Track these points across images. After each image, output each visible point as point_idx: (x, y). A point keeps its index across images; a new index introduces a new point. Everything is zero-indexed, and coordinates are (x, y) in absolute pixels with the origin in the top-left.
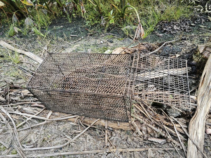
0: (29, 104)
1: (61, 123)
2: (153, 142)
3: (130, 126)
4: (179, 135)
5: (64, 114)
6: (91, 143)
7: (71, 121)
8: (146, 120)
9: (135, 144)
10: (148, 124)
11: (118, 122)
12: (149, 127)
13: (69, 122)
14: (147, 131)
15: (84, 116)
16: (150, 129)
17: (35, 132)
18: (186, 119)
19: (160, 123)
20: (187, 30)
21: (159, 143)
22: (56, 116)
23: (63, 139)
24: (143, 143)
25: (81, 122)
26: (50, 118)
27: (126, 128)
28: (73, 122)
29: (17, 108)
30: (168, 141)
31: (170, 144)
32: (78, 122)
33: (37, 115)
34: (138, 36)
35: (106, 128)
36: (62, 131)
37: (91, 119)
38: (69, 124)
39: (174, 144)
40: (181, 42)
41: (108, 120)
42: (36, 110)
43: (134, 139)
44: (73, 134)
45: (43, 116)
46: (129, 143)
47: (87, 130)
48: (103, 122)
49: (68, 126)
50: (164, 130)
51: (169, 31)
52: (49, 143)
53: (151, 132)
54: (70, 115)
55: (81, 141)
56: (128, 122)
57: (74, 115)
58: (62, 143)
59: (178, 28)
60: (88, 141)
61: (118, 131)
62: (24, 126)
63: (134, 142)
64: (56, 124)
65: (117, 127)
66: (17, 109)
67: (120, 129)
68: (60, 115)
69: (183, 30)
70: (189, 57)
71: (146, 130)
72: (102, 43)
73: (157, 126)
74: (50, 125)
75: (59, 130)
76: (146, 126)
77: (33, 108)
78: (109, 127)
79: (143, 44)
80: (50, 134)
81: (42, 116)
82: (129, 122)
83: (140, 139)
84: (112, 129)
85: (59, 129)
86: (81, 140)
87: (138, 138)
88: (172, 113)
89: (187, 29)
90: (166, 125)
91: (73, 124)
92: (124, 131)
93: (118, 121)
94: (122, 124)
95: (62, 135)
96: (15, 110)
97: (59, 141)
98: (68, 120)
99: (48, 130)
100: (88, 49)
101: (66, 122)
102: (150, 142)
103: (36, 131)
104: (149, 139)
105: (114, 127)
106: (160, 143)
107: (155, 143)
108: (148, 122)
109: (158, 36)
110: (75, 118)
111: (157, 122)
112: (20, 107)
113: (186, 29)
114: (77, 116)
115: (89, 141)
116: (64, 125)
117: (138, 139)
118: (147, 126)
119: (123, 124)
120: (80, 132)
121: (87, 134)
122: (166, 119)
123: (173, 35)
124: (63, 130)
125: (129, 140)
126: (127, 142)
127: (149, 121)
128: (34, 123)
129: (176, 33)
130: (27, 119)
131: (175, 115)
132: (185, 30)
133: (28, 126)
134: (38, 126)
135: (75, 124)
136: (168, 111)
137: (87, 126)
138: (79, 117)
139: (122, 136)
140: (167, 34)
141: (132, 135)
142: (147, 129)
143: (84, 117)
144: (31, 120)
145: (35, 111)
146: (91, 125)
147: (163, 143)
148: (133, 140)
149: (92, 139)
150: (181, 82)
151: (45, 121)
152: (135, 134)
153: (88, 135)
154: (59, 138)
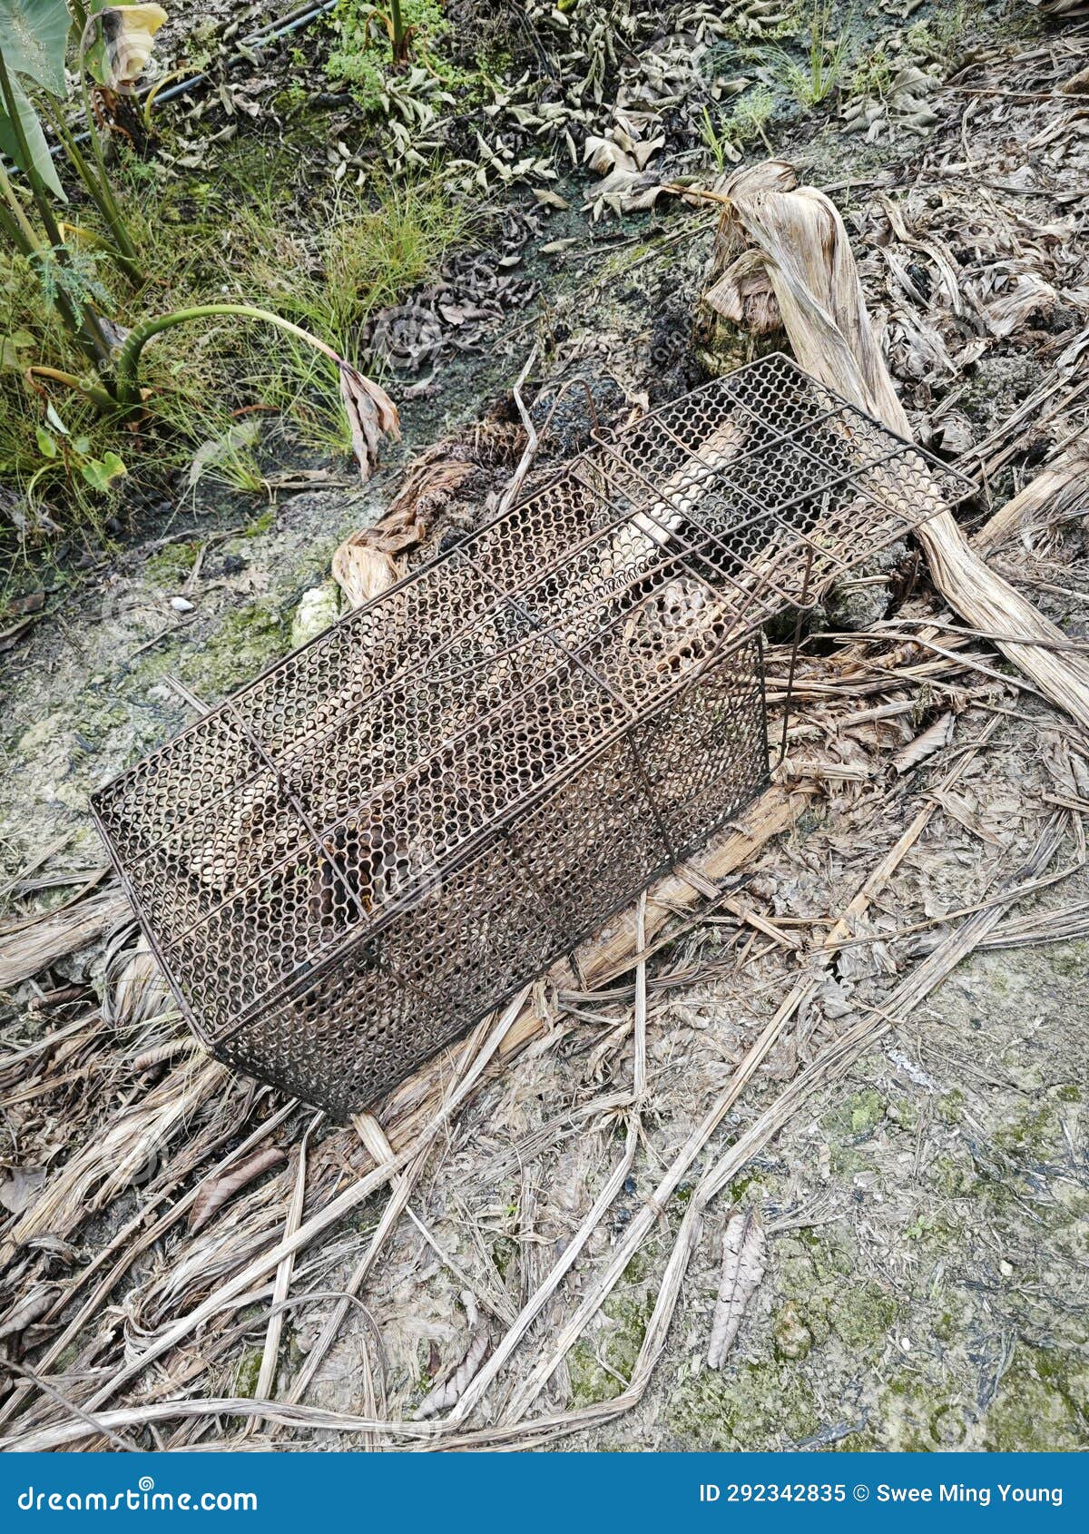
0: (161, 1240)
1: (485, 1105)
2: (917, 763)
3: (788, 792)
4: (965, 659)
5: (451, 1053)
6: (722, 1011)
7: (524, 1046)
8: (819, 713)
9: (875, 832)
10: (842, 721)
11: (731, 824)
12: (857, 725)
13: (521, 1059)
14: (865, 747)
15: (560, 957)
16: (864, 729)
17: (405, 1291)
18: (915, 599)
19: (873, 678)
20: (514, 294)
21: (939, 748)
22: (419, 1107)
23: (586, 1148)
24: (892, 804)
25: (579, 989)
26: (397, 1144)
27: (783, 812)
28: (539, 1033)
29: (119, 1330)
30: (960, 710)
31: (975, 715)
32: (563, 1007)
33: (303, 1221)
34: (373, 439)
35: (712, 892)
36: (537, 1124)
37: (606, 933)
38: (529, 1066)
39: (984, 699)
40: (563, 357)
41: (683, 858)
42: (256, 1208)
43: (853, 823)
44: (606, 1075)
45: (346, 1188)
46: (855, 853)
47: (649, 991)
48: (675, 891)
49: (532, 1077)
50: (909, 686)
51: (445, 347)
52: (541, 1240)
53: (880, 741)
54: (486, 1022)
55: (675, 1057)
56: (768, 783)
57: (502, 1006)
58: (602, 1163)
59: (471, 311)
60: (704, 1022)
61: (767, 859)
62: (300, 1342)
63: (864, 831)
64: (465, 1137)
65: (750, 847)
66: (118, 1337)
67: (765, 845)
68: (433, 1083)
69: (497, 304)
70: (687, 376)
71: (858, 748)
72: (189, 605)
73: (873, 698)
74: (439, 1177)
75: (520, 1137)
76: (846, 732)
77: (231, 1220)
78: (720, 880)
79: (441, 458)
80: (491, 1206)
81: (338, 1193)
82: (772, 784)
83: (871, 796)
84: (737, 878)
85: (514, 1134)
86: (673, 1051)
87: (862, 800)
88: (864, 609)
89: (509, 292)
90: (898, 665)
91: (548, 1041)
92: (786, 833)
93: (726, 820)
94: (755, 815)
95: (560, 1135)
96: (119, 1356)
97: (582, 1171)
98: (503, 1051)
99: (460, 1201)
100: (145, 691)
101: (502, 1074)
102: (911, 775)
103: (400, 1283)
104: (901, 767)
105: (738, 862)
106: (941, 743)
107: (928, 763)
108: (835, 712)
109: (417, 398)
110: (527, 1005)
111: (862, 682)
112: (128, 1308)
113: (505, 296)
114: (527, 988)
115: (708, 1020)
116: (513, 1092)
117: (869, 807)
118: (849, 732)
119: (761, 810)
120: (624, 1029)
121: (664, 1008)
122: (871, 652)
123: (479, 353)
124: (539, 1115)
125: (842, 843)
126: (843, 858)
127: (833, 704)
128: (336, 1266)
129: (483, 335)
130: (270, 1298)
131: (878, 610)
132: (506, 305)
133: (323, 1317)
134: (387, 1245)
135: (559, 1032)
136: (847, 615)
137: (630, 977)
138: (540, 987)
139: (798, 859)
140: (446, 365)
141: (832, 814)
142: (858, 741)
143: (563, 962)
144: (296, 1275)
145: (265, 1217)
146: (640, 947)
147: (950, 735)
148: (854, 828)
149: (707, 994)
150: (774, 482)
151: (393, 1184)
152: (839, 800)
153: (677, 1001)
154: (563, 1164)
